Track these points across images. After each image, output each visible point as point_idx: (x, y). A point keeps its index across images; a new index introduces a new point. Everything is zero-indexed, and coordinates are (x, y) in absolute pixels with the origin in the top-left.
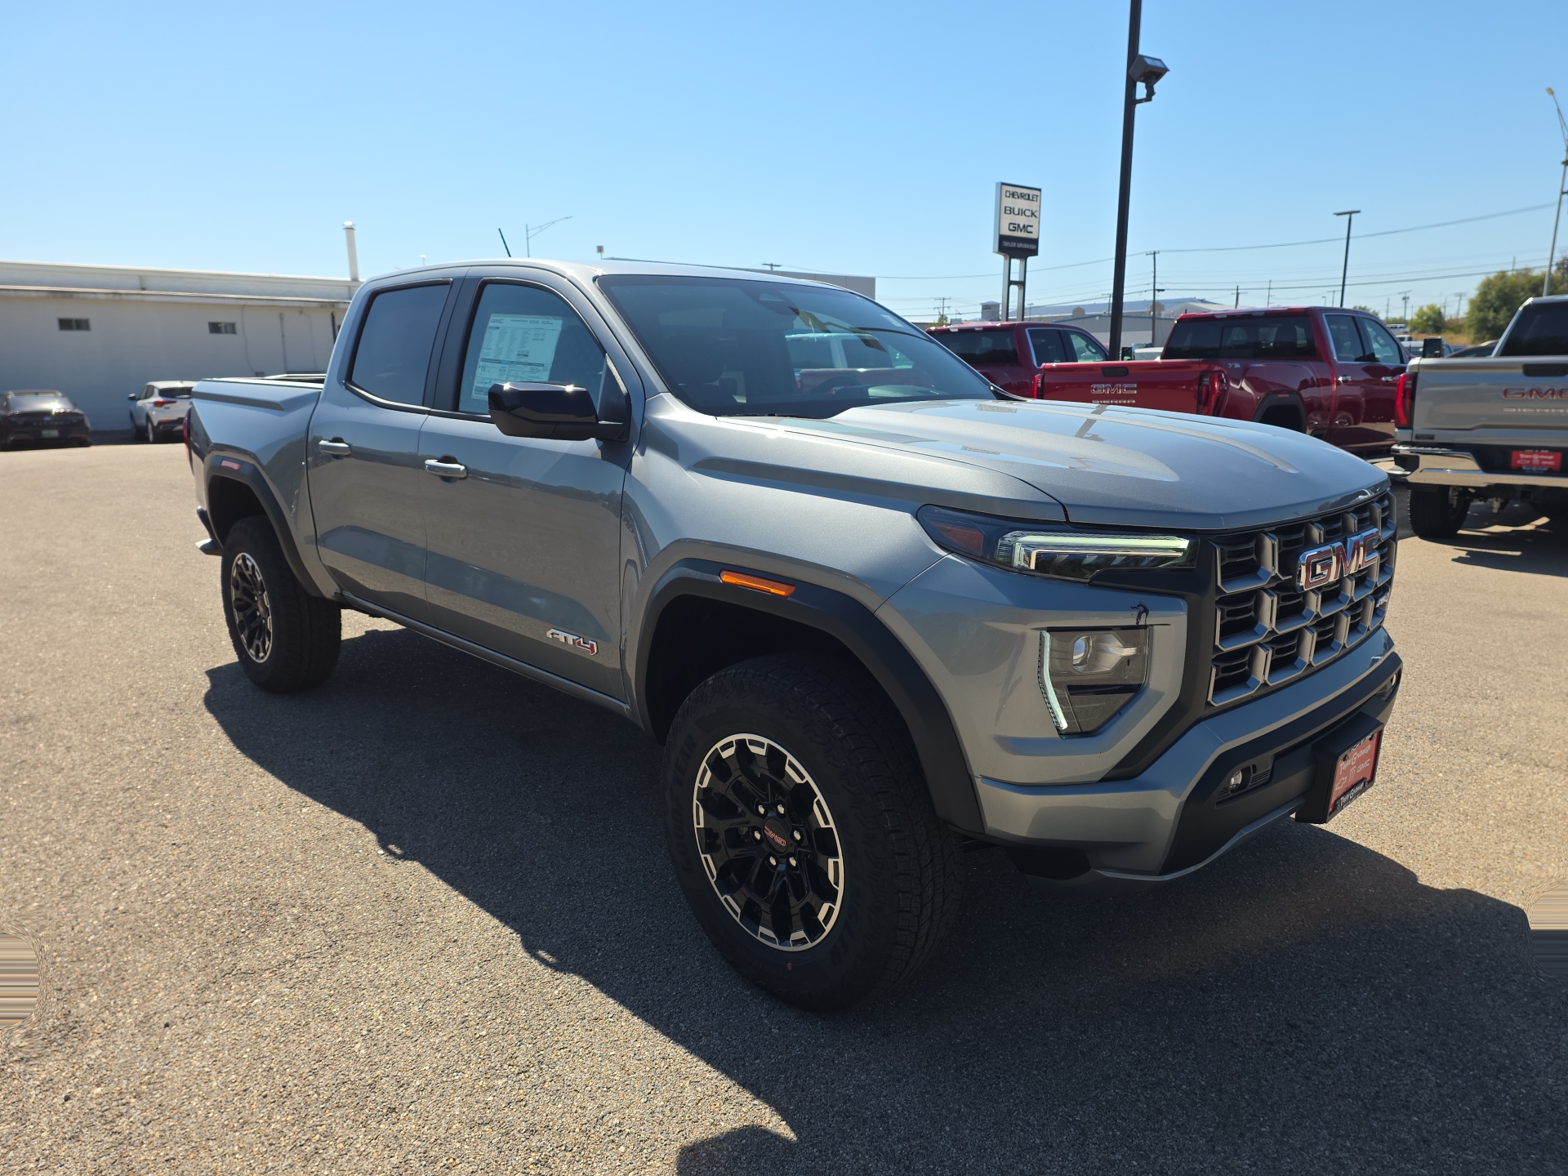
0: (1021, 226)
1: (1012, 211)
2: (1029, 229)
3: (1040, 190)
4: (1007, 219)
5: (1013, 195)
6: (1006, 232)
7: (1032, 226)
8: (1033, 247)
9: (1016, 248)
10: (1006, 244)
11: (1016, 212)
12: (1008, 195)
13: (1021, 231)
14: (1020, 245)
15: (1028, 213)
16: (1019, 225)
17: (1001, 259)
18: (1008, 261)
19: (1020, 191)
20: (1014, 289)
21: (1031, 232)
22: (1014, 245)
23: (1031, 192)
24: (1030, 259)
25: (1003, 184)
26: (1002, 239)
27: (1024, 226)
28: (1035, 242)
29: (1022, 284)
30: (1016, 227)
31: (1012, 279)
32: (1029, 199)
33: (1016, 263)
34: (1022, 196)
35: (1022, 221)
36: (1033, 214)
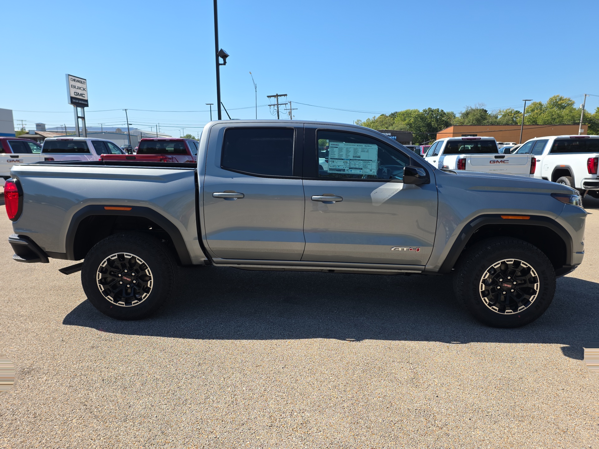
0: (80, 94)
1: (75, 87)
2: (83, 95)
3: (86, 80)
4: (73, 91)
5: (74, 80)
6: (73, 95)
7: (84, 94)
8: (86, 103)
9: (78, 103)
10: (74, 101)
11: (77, 88)
12: (72, 80)
13: (80, 96)
14: (80, 102)
15: (82, 89)
16: (79, 93)
17: (72, 106)
18: (76, 108)
19: (77, 79)
20: (80, 120)
21: (85, 97)
22: (77, 101)
23: (83, 80)
24: (85, 108)
25: (69, 75)
26: (72, 98)
27: (81, 94)
28: (87, 101)
29: (83, 118)
30: (78, 94)
31: (79, 116)
32: (81, 83)
33: (79, 109)
34: (78, 81)
35: (80, 92)
36: (84, 89)
